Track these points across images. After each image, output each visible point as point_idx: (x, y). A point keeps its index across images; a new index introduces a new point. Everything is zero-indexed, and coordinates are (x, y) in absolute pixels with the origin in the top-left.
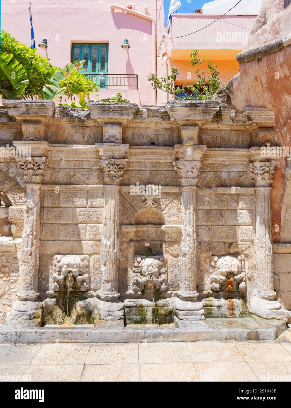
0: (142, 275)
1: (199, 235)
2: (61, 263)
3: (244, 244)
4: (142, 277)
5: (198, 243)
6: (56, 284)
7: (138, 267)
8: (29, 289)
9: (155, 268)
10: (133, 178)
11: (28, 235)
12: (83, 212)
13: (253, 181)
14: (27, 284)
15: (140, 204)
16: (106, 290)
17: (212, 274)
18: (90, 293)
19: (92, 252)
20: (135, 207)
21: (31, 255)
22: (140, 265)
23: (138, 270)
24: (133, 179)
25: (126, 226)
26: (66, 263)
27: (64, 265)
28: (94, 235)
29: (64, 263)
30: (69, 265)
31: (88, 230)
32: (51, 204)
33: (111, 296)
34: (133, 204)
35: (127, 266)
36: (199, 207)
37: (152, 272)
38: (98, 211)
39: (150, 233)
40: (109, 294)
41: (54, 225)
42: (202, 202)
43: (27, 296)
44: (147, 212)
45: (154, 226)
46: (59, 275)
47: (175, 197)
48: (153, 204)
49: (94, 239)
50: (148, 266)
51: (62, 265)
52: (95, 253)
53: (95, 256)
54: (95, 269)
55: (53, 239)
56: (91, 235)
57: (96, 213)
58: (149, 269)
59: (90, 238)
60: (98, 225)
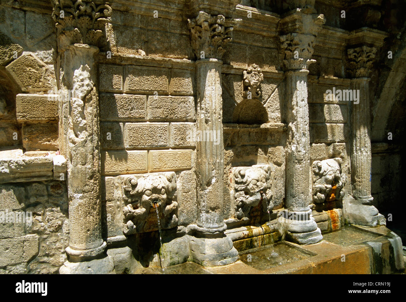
0: (247, 194)
2: (139, 188)
4: (248, 196)
6: (130, 223)
7: (242, 183)
8: (93, 238)
11: (85, 141)
12: (164, 103)
14: (88, 230)
17: (315, 184)
18: (180, 230)
19: (179, 166)
21: (91, 177)
22: (244, 180)
23: (242, 187)
26: (150, 187)
27: (147, 190)
28: (182, 140)
29: (147, 188)
30: (155, 190)
31: (173, 131)
32: (112, 87)
34: (231, 93)
37: (263, 188)
38: (186, 101)
43: (92, 251)
46: (135, 208)
47: (277, 85)
48: (257, 93)
49: (181, 145)
50: (258, 181)
51: (143, 190)
52: (184, 168)
53: (184, 172)
54: (185, 192)
55: (118, 148)
56: (177, 140)
57: (183, 105)
58: (258, 184)
59: (175, 145)
60: (186, 123)
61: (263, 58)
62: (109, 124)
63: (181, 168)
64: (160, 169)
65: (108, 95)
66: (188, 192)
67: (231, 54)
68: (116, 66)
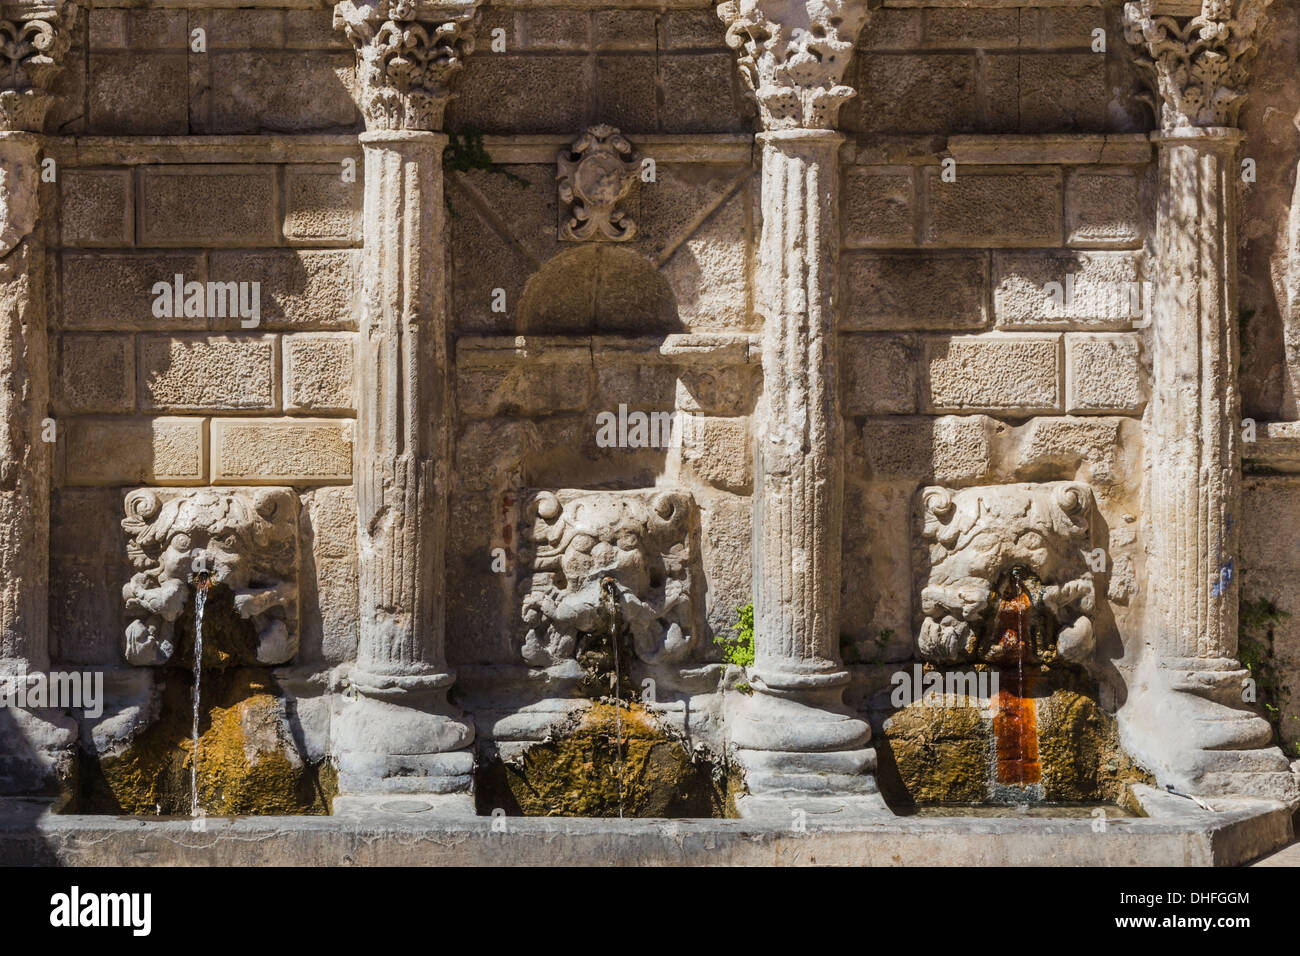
0: (561, 582)
1: (854, 383)
2: (159, 528)
3: (1091, 428)
4: (564, 591)
5: (851, 426)
6: (136, 627)
7: (544, 543)
9: (628, 548)
10: (510, 92)
13: (1146, 98)
15: (548, 231)
16: (385, 652)
19: (311, 470)
20: (523, 243)
22: (554, 533)
23: (546, 557)
24: (511, 100)
25: (480, 341)
26: (184, 524)
27: (176, 533)
28: (320, 388)
29: (176, 527)
30: (199, 537)
31: (289, 360)
32: (97, 233)
33: (411, 680)
34: (514, 227)
35: (489, 539)
36: (857, 238)
37: (613, 566)
38: (338, 265)
39: (602, 378)
40: (402, 673)
41: (115, 341)
42: (873, 215)
44: (586, 272)
45: (623, 342)
46: (153, 584)
47: (730, 188)
48: (616, 225)
49: (318, 405)
50: (596, 539)
51: (166, 534)
52: (327, 477)
53: (326, 490)
54: (329, 556)
55: (116, 409)
56: (303, 388)
57: (326, 278)
58: (600, 549)
59: (297, 404)
60: (336, 335)
61: (660, 92)
62: (88, 338)
63: (316, 477)
64: (245, 478)
65: (87, 256)
66: (341, 557)
67: (515, 93)
68: (111, 172)
